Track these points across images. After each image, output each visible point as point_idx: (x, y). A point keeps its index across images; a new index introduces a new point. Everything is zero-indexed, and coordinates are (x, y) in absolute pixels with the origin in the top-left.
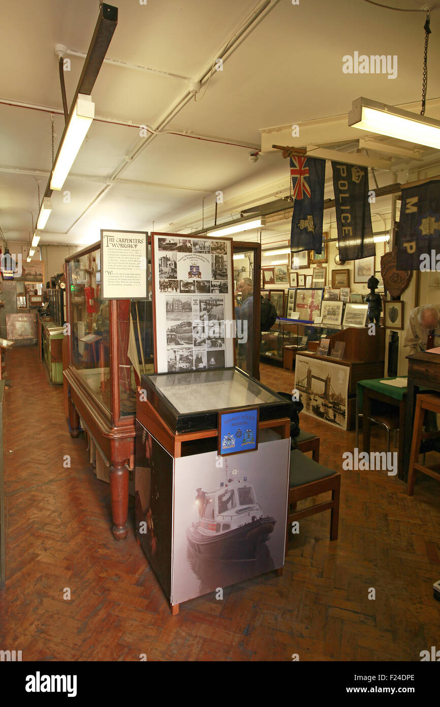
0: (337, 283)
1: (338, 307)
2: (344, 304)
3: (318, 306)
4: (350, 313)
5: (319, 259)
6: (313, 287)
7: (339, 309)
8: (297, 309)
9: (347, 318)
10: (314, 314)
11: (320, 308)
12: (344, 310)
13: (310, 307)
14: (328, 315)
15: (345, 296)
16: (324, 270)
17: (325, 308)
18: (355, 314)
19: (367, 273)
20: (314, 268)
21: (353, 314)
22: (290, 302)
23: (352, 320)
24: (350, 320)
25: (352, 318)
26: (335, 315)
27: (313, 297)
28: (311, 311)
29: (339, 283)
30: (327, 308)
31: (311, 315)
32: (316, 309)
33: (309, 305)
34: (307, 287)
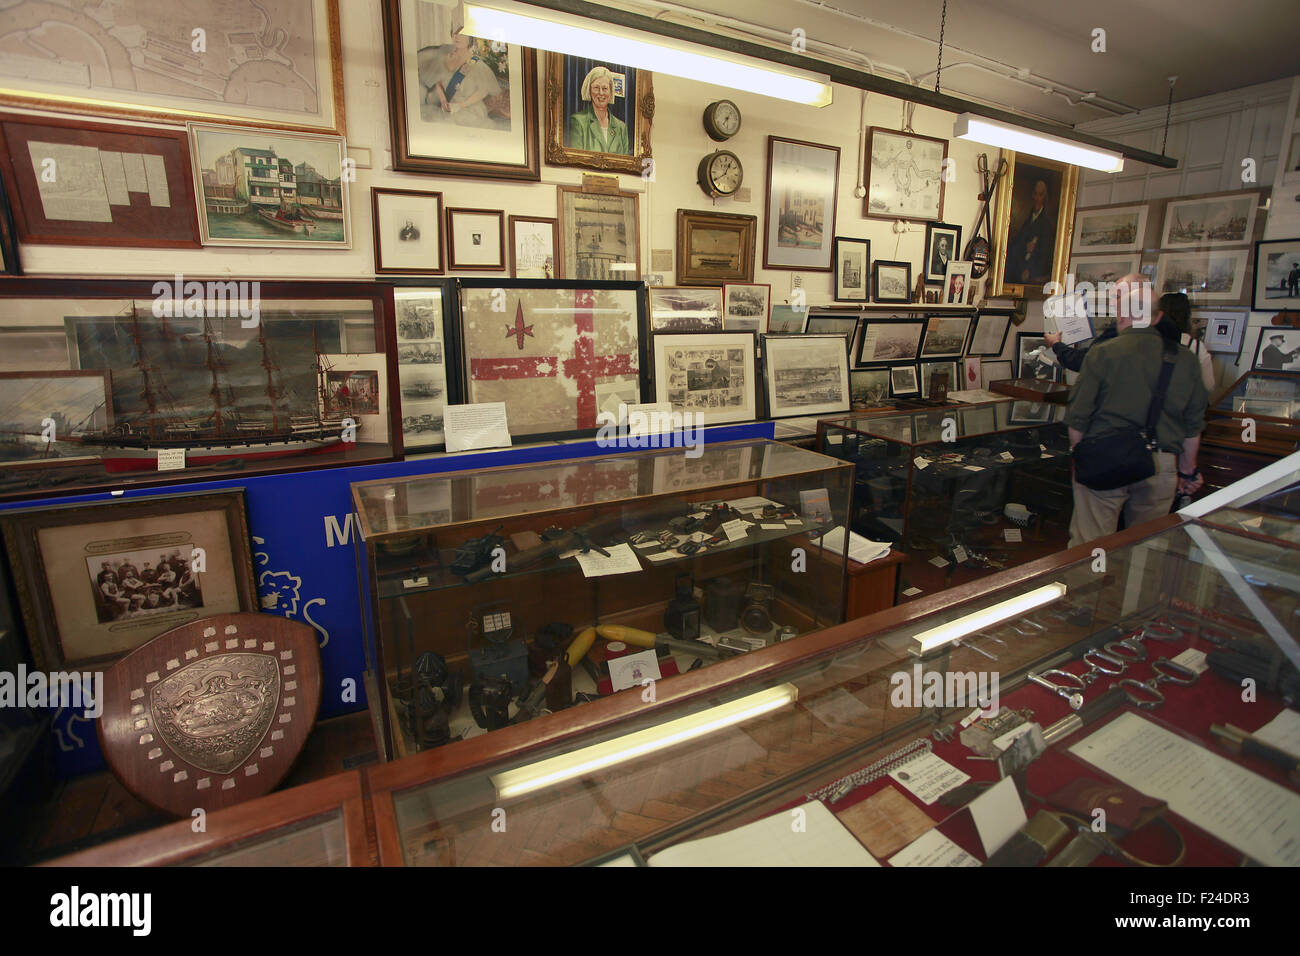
0: (696, 261)
1: (736, 355)
2: (760, 343)
3: (624, 358)
4: (789, 371)
5: (598, 149)
6: (571, 274)
7: (740, 361)
8: (474, 386)
9: (780, 389)
10: (605, 396)
11: (635, 366)
12: (760, 364)
13: (572, 368)
14: (690, 389)
15: (741, 312)
16: (626, 204)
17: (672, 364)
18: (809, 372)
19: (808, 240)
20: (563, 189)
21: (800, 371)
22: (406, 357)
23: (803, 392)
24: (794, 394)
25: (799, 386)
26: (725, 384)
27: (583, 322)
28: (585, 386)
29: (705, 263)
30: (686, 363)
31: (587, 406)
32: (612, 373)
33: (562, 358)
34: (520, 275)
